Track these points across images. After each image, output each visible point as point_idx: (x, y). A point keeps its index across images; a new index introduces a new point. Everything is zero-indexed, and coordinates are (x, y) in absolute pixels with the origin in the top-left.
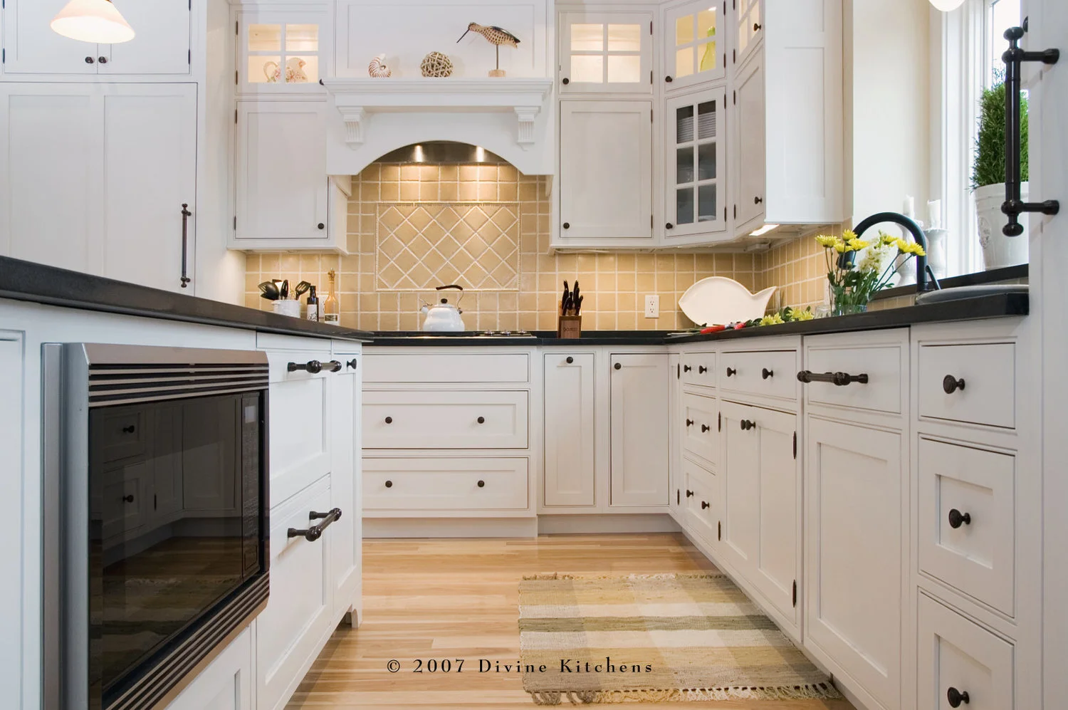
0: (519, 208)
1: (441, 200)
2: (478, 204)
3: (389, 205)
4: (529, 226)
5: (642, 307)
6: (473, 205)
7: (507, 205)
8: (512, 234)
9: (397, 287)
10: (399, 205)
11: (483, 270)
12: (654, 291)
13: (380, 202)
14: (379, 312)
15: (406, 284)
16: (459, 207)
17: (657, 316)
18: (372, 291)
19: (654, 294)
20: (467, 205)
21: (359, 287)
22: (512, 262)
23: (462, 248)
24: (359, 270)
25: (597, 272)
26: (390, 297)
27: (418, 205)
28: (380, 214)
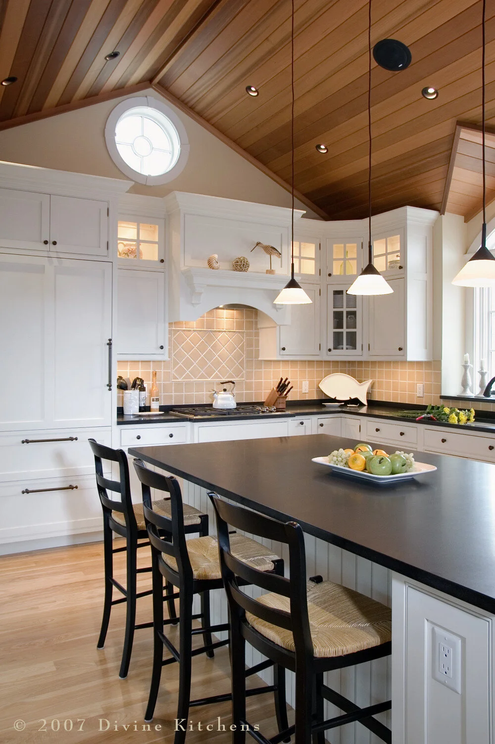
0: (245, 334)
1: (207, 328)
2: (225, 331)
3: (178, 331)
4: (250, 344)
5: (301, 388)
6: (222, 331)
7: (239, 332)
8: (242, 348)
9: (184, 378)
10: (184, 330)
11: (228, 368)
12: (306, 378)
13: (173, 328)
14: (173, 394)
15: (188, 377)
16: (216, 333)
17: (307, 392)
18: (170, 381)
19: (306, 381)
20: (219, 331)
21: (162, 378)
22: (241, 364)
23: (217, 356)
24: (162, 368)
25: (281, 370)
26: (179, 384)
27: (194, 331)
28: (174, 336)
